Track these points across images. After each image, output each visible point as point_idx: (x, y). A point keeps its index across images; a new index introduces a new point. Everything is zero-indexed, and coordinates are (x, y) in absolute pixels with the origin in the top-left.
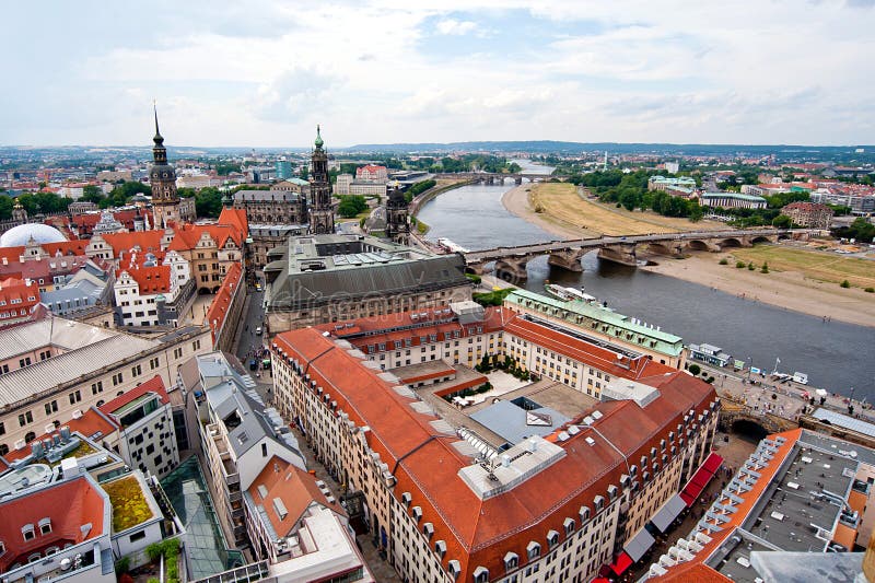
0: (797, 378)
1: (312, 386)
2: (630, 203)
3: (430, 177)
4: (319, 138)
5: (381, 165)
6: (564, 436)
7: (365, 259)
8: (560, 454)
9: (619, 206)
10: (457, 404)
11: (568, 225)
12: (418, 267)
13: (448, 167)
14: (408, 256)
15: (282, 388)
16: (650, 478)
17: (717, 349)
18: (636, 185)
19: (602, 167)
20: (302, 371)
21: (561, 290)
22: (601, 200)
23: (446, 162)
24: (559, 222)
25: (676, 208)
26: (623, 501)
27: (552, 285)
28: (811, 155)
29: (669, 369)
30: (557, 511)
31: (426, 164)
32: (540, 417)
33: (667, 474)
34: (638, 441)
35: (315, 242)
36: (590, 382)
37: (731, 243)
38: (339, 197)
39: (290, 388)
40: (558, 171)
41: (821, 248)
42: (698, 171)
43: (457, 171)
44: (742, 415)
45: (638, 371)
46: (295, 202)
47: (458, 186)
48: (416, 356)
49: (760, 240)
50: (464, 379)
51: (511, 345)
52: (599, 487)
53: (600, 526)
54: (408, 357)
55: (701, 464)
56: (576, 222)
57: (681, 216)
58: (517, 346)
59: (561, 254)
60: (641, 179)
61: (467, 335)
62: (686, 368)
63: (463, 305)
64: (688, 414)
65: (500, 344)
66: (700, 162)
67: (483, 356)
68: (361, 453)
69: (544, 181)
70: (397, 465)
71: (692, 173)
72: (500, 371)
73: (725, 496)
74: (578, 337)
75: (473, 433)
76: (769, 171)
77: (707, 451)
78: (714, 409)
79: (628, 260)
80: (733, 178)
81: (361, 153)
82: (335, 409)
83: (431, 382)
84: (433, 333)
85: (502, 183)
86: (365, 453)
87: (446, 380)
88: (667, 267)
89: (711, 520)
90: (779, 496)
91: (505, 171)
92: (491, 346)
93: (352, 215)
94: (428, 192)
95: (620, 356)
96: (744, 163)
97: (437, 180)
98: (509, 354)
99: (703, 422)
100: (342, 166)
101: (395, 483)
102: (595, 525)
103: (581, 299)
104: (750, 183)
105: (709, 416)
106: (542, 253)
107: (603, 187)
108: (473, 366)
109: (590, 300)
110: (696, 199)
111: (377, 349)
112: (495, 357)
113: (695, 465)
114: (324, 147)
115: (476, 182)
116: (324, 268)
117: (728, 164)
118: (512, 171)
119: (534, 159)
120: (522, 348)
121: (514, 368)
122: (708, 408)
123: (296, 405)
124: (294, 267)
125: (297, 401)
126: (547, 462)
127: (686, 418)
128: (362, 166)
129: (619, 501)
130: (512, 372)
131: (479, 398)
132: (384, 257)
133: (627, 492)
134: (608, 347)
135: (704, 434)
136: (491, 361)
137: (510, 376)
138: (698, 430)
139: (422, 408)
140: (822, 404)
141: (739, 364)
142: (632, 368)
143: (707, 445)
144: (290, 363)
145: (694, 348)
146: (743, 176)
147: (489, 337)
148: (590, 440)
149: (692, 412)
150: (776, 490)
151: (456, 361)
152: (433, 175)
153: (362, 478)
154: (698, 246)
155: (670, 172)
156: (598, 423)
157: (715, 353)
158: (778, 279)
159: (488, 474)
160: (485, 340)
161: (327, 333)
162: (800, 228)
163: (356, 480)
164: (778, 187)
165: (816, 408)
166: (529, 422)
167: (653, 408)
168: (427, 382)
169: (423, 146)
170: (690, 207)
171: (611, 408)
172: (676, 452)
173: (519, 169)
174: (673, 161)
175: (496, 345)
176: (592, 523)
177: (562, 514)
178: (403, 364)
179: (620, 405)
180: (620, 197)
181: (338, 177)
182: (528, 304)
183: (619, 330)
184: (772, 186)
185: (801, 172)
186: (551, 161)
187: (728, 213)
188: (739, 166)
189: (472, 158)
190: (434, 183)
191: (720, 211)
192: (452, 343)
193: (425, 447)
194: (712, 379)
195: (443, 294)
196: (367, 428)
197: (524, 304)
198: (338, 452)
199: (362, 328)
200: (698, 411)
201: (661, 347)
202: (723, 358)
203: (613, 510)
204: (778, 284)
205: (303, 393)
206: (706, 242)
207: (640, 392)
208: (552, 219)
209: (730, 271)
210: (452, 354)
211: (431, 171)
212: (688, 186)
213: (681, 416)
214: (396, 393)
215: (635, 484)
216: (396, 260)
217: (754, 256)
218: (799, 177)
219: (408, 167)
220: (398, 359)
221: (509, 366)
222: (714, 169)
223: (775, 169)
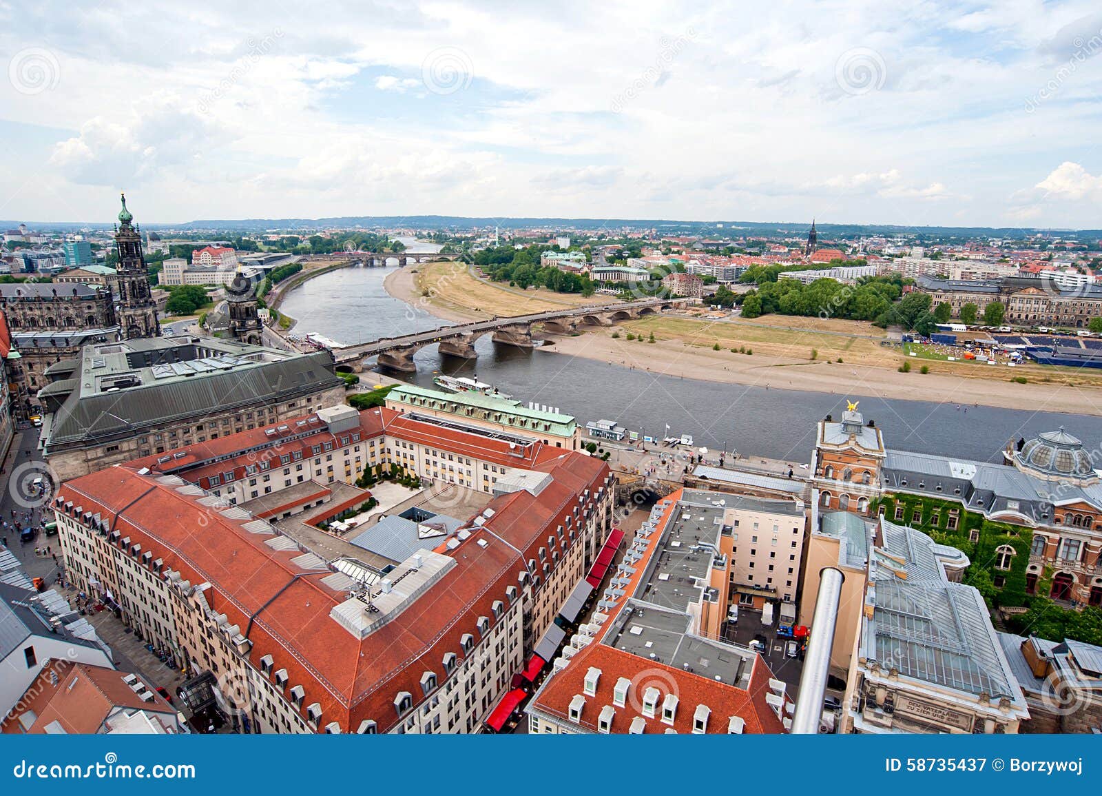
0: (684, 441)
1: (124, 546)
2: (524, 282)
3: (294, 260)
4: (125, 210)
5: (227, 246)
6: (453, 543)
7: (199, 366)
8: (449, 565)
9: (512, 285)
10: (336, 530)
11: (459, 308)
12: (274, 371)
13: (318, 247)
14: (260, 358)
15: (78, 558)
16: (551, 569)
17: (613, 424)
18: (529, 262)
19: (494, 243)
20: (107, 529)
21: (451, 381)
22: (494, 278)
23: (315, 241)
24: (449, 305)
25: (568, 284)
26: (525, 600)
27: (441, 378)
28: (686, 229)
29: (565, 451)
30: (451, 630)
31: (290, 245)
32: (432, 527)
33: (569, 561)
34: (533, 533)
35: (126, 350)
36: (486, 478)
37: (621, 316)
38: (167, 289)
39: (90, 554)
40: (447, 250)
41: (696, 315)
42: (588, 246)
43: (328, 252)
44: (638, 486)
45: (533, 458)
46: (93, 298)
47: (331, 269)
48: (277, 481)
49: (646, 311)
50: (341, 499)
51: (395, 450)
52: (496, 592)
53: (503, 634)
54: (267, 484)
55: (603, 543)
56: (468, 305)
57: (574, 291)
58: (402, 450)
59: (452, 341)
60: (533, 256)
61: (341, 446)
62: (583, 447)
63: (335, 410)
64: (582, 494)
65: (382, 452)
66: (590, 237)
67: (363, 467)
68: (202, 619)
69: (432, 261)
70: (252, 621)
71: (582, 248)
72: (387, 483)
73: (621, 570)
74: (469, 430)
75: (356, 562)
76: (651, 245)
77: (608, 527)
78: (609, 485)
79: (525, 342)
80: (620, 251)
81: (201, 231)
82: (161, 569)
83: (300, 509)
84: (297, 449)
85: (384, 265)
86: (207, 619)
87: (319, 503)
88: (563, 345)
89: (610, 598)
90: (665, 558)
91: (386, 250)
92: (373, 455)
93: (188, 312)
94: (292, 278)
95: (513, 445)
96: (629, 237)
97: (303, 263)
98: (394, 461)
99: (599, 499)
100: (171, 248)
101: (251, 647)
102: (497, 634)
103: (474, 388)
104: (635, 256)
105: (604, 492)
106: (431, 341)
107: (496, 265)
108: (353, 482)
109: (485, 389)
110: (586, 274)
111: (222, 480)
112: (379, 467)
113: (598, 545)
114: (133, 223)
115: (353, 264)
116: (139, 383)
117: (616, 238)
118: (395, 250)
119: (420, 237)
120: (408, 452)
121: (402, 475)
122: (602, 484)
123: (102, 578)
124: (89, 387)
125: (103, 570)
126: (435, 577)
127: (581, 499)
128: (200, 248)
129: (521, 600)
130: (400, 481)
131: (362, 518)
132: (227, 361)
133: (527, 589)
134: (501, 437)
135: (603, 512)
136: (374, 472)
137: (399, 486)
138: (595, 508)
139: (282, 544)
140: (700, 461)
141: (634, 435)
142: (525, 456)
143: (608, 522)
144: (86, 520)
145: (591, 425)
146: (630, 250)
147: (368, 445)
148: (482, 542)
149: (586, 492)
150: (663, 553)
151: (331, 479)
152: (298, 258)
153: (208, 653)
154: (591, 321)
155: (561, 247)
156: (490, 521)
157: (611, 428)
158: (664, 348)
159: (366, 606)
160: (364, 448)
161: (145, 470)
162: (679, 297)
163: (200, 657)
164: (657, 259)
165: (696, 466)
166: (422, 535)
167: (546, 495)
168: (294, 511)
169: (284, 223)
170: (582, 283)
171: (504, 503)
172: (575, 536)
173: (402, 247)
174: (564, 235)
175: (377, 452)
176: (493, 632)
177: (458, 631)
178: (261, 493)
179: (512, 498)
180: (514, 275)
181: (165, 263)
182: (413, 400)
183: (512, 417)
184: (654, 258)
185: (676, 245)
186: (439, 239)
187: (617, 286)
188: (626, 239)
189: (345, 237)
190: (299, 268)
191: (610, 285)
192: (323, 458)
193: (286, 591)
194: (608, 454)
195: (309, 400)
196: (206, 586)
197: (408, 400)
198: (170, 626)
199: (198, 456)
200: (593, 489)
201: (555, 429)
202: (619, 431)
203: (515, 613)
204: (663, 353)
205: (111, 558)
206: (597, 316)
207: (532, 480)
208: (441, 302)
209: (621, 344)
210: (324, 471)
211: (296, 253)
212: (579, 261)
213: (576, 498)
214: (247, 532)
215: (535, 580)
216: (243, 365)
217: (641, 327)
218: (675, 249)
219: (265, 248)
220: (254, 488)
221: (395, 475)
222: (603, 244)
223: (656, 242)
